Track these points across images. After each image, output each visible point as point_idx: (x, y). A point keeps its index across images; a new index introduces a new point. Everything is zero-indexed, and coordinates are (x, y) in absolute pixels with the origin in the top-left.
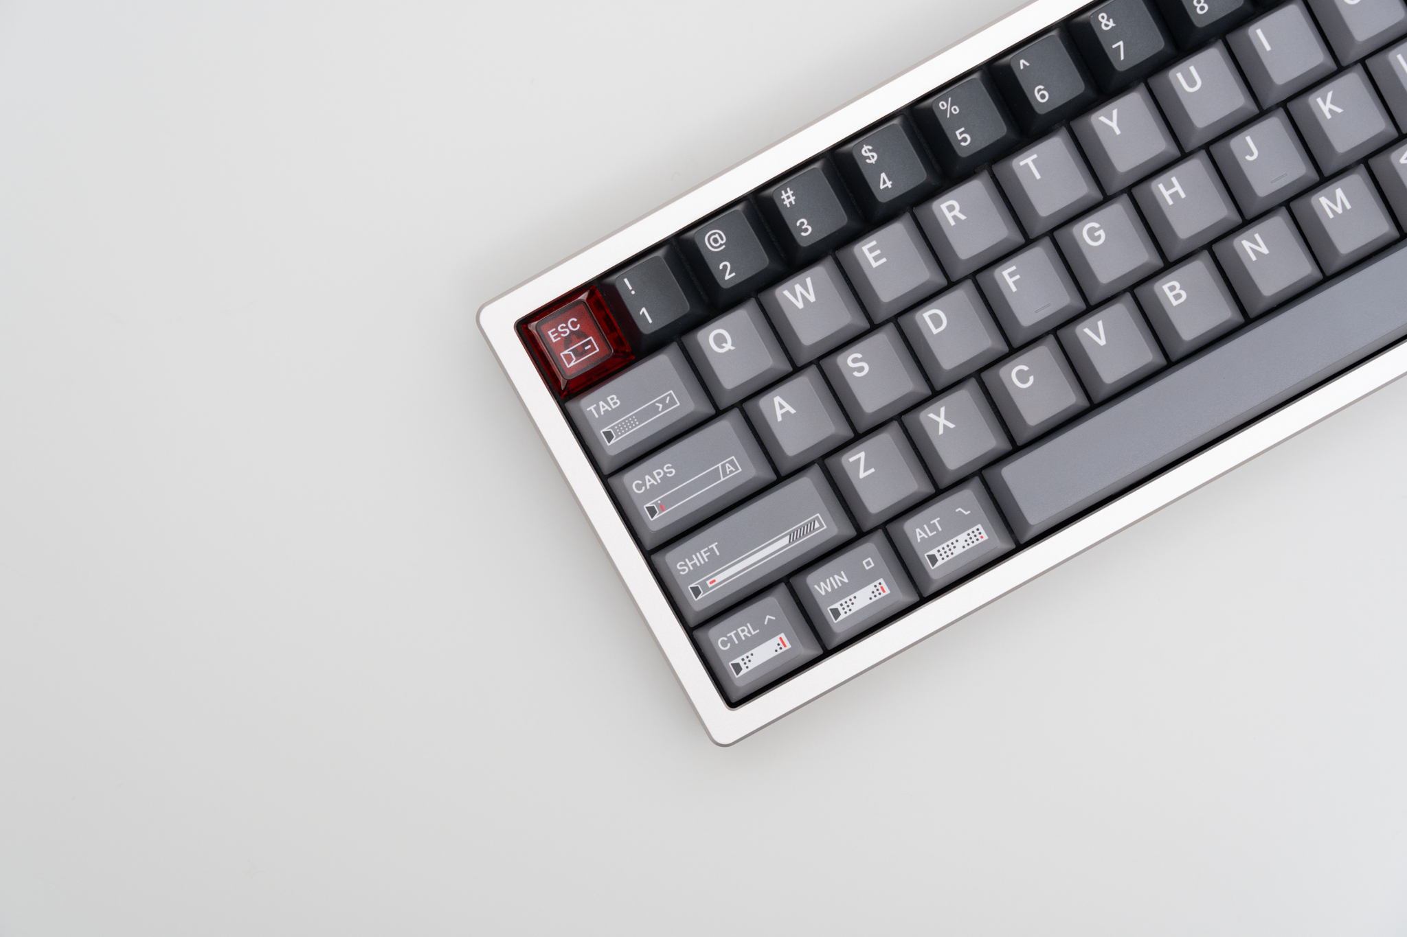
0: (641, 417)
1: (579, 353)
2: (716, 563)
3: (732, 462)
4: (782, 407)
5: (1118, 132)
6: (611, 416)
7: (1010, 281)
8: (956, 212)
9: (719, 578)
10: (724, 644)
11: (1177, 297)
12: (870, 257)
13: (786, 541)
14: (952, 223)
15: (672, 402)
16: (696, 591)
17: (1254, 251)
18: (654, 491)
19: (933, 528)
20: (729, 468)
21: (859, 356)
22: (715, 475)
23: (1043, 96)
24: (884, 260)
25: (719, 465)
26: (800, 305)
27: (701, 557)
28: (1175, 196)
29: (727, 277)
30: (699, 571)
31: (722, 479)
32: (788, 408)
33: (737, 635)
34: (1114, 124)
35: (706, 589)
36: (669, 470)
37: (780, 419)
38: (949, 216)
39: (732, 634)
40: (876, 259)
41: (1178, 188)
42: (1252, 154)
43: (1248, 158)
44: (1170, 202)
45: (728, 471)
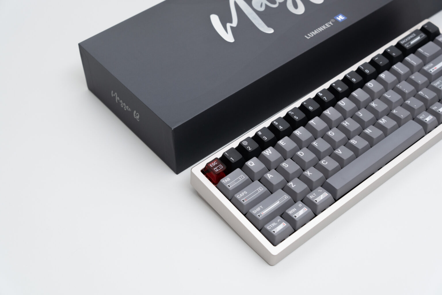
0: (236, 181)
1: (218, 168)
2: (262, 210)
4: (270, 176)
5: (330, 114)
6: (228, 182)
7: (316, 144)
8: (299, 133)
9: (264, 213)
10: (269, 228)
11: (355, 142)
12: (282, 143)
13: (279, 202)
14: (299, 135)
15: (243, 177)
16: (259, 216)
17: (369, 132)
18: (243, 197)
19: (314, 195)
20: (260, 189)
21: (285, 163)
22: (257, 191)
23: (311, 108)
24: (285, 144)
25: (258, 189)
26: (268, 154)
27: (258, 209)
28: (347, 124)
29: (250, 149)
30: (258, 212)
31: (259, 192)
32: (271, 176)
33: (272, 225)
34: (328, 113)
35: (261, 215)
36: (245, 192)
37: (270, 178)
38: (298, 134)
39: (271, 225)
40: (283, 143)
41: (347, 123)
42: (361, 115)
44: (346, 125)
45: (260, 190)
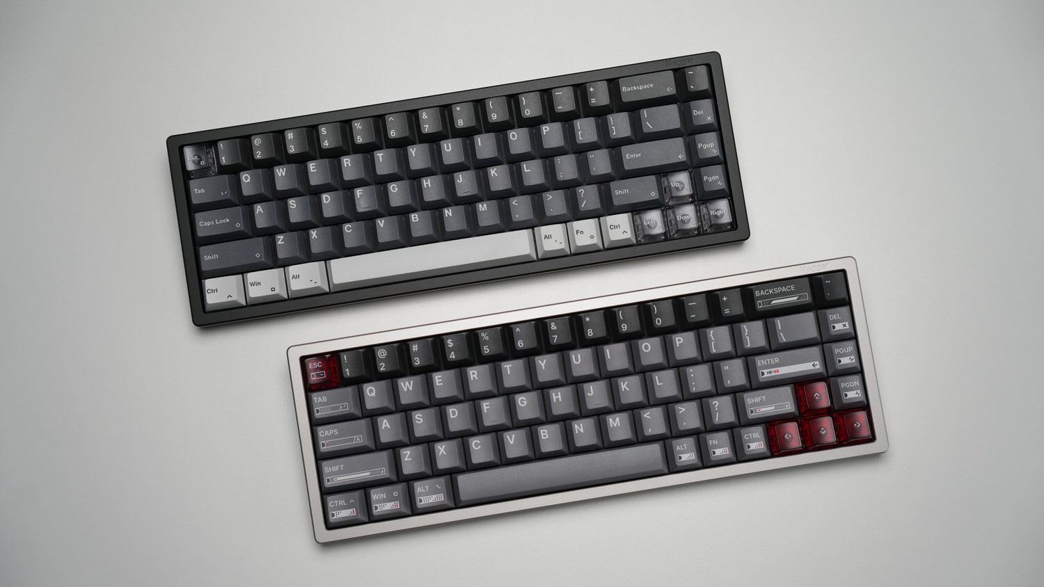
0: (333, 409)
1: (318, 375)
2: (339, 473)
3: (360, 437)
4: (386, 424)
5: (543, 368)
6: (322, 404)
7: (485, 408)
8: (475, 376)
9: (339, 479)
10: (332, 504)
11: (545, 436)
12: (437, 381)
13: (369, 473)
14: (472, 379)
15: (346, 407)
16: (330, 480)
17: (580, 427)
18: (327, 438)
19: (425, 489)
20: (358, 439)
21: (420, 415)
22: (352, 440)
23: (521, 345)
24: (441, 384)
25: (355, 437)
26: (405, 390)
27: (335, 469)
28: (557, 399)
29: (382, 368)
30: (333, 473)
31: (354, 442)
32: (388, 425)
33: (338, 503)
34: (543, 365)
35: (334, 480)
36: (336, 432)
37: (383, 428)
38: (472, 376)
39: (336, 502)
41: (559, 395)
42: (590, 393)
43: (589, 394)
44: (555, 401)
